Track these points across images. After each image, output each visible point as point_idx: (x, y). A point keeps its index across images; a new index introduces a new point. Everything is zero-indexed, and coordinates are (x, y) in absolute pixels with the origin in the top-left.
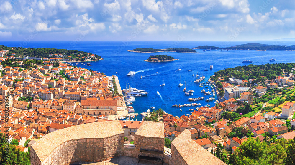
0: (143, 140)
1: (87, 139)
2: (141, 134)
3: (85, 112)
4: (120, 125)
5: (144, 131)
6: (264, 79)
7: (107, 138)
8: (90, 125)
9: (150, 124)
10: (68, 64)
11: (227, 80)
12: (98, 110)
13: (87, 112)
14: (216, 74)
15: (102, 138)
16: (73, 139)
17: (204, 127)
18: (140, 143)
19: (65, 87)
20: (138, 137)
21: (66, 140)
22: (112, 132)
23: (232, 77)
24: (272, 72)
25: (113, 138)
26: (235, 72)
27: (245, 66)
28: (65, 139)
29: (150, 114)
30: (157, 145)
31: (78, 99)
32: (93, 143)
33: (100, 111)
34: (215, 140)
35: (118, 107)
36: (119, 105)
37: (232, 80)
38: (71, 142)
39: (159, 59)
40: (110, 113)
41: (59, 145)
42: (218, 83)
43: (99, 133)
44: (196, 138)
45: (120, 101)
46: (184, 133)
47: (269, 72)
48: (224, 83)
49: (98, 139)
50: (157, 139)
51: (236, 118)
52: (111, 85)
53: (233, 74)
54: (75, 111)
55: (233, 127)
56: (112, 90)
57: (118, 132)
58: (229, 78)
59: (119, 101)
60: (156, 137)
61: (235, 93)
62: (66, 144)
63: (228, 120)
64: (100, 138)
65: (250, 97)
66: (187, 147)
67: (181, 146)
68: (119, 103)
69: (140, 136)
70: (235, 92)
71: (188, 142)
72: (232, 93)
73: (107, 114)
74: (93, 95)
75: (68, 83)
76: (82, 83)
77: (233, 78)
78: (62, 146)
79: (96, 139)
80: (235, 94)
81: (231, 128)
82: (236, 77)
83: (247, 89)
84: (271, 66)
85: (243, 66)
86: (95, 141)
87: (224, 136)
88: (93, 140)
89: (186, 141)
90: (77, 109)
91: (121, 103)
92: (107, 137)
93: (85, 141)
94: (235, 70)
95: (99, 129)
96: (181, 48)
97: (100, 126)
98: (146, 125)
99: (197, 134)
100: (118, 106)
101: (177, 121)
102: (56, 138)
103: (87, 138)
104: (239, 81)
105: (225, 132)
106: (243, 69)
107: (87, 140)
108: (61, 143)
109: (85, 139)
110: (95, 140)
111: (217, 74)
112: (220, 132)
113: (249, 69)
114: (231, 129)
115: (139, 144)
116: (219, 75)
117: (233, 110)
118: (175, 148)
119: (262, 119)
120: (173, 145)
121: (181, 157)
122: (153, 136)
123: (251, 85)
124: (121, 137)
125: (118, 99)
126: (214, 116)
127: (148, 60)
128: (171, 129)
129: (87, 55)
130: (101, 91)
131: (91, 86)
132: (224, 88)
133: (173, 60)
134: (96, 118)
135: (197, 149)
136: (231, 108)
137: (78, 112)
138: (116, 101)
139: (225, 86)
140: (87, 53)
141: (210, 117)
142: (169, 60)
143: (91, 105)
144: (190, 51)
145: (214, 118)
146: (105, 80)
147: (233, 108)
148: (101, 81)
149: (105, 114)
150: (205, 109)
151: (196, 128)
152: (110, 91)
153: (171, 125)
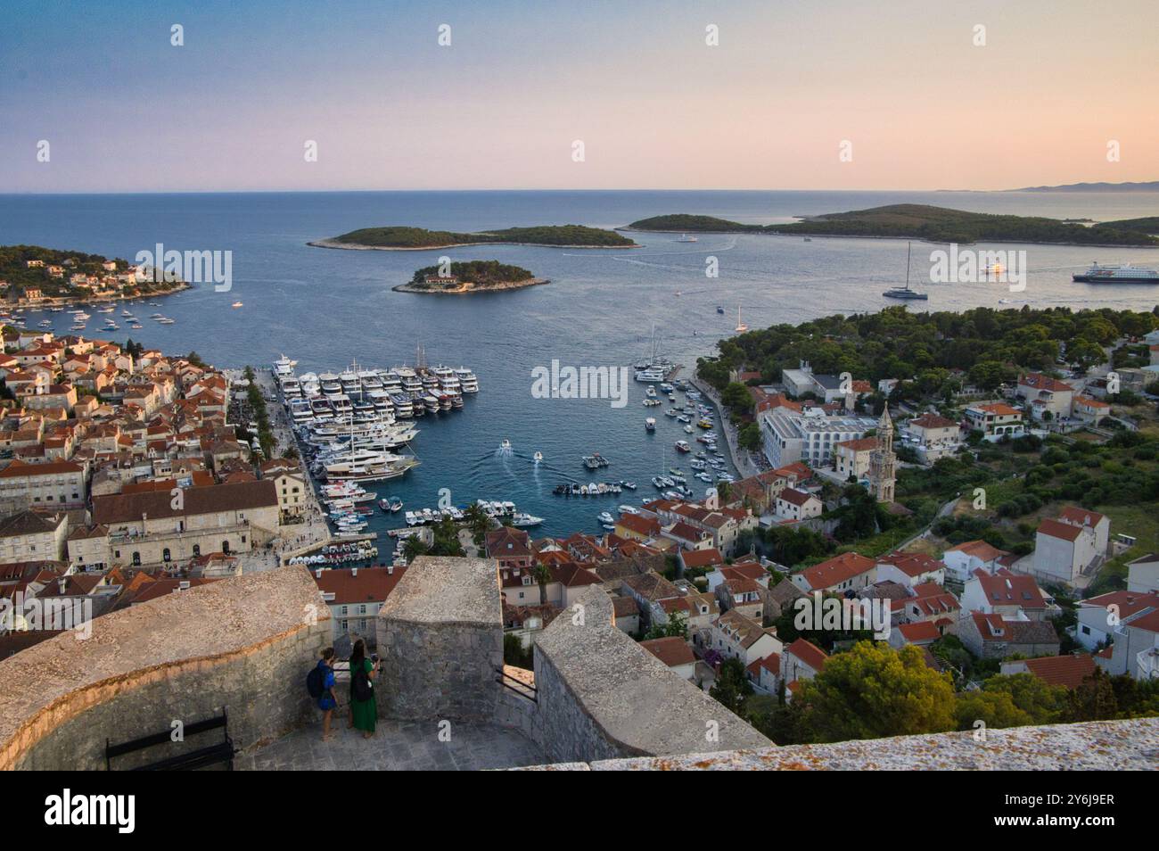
0: (412, 637)
1: (168, 665)
2: (403, 612)
3: (118, 554)
4: (310, 581)
5: (415, 598)
8: (175, 601)
9: (441, 567)
11: (776, 378)
12: (185, 534)
13: (132, 550)
14: (726, 351)
15: (234, 648)
16: (94, 680)
17: (664, 588)
18: (400, 653)
20: (390, 626)
21: (59, 696)
23: (798, 368)
25: (285, 644)
26: (814, 341)
29: (430, 534)
30: (476, 655)
31: (75, 496)
32: (196, 679)
33: (194, 542)
36: (285, 501)
37: (800, 378)
39: (464, 280)
40: (244, 540)
42: (734, 389)
43: (222, 630)
45: (291, 483)
46: (584, 600)
48: (760, 391)
50: (472, 630)
53: (806, 354)
54: (65, 555)
55: (797, 596)
58: (785, 371)
59: (284, 482)
60: (467, 619)
61: (811, 442)
62: (60, 713)
65: (881, 461)
66: (596, 657)
67: (574, 655)
68: (285, 492)
69: (399, 621)
70: (811, 437)
71: (602, 637)
72: (797, 437)
73: (231, 548)
77: (804, 369)
80: (812, 446)
81: (785, 600)
82: (821, 365)
83: (869, 423)
84: (994, 321)
85: (854, 318)
86: (207, 666)
89: (595, 632)
90: (72, 544)
91: (295, 490)
93: (156, 676)
95: (218, 613)
97: (221, 600)
99: (637, 617)
100: (281, 509)
101: (548, 558)
105: (758, 613)
107: (165, 672)
109: (156, 668)
114: (786, 603)
115: (397, 656)
117: (795, 517)
118: (550, 662)
119: (931, 571)
120: (540, 655)
121: (570, 699)
122: (454, 618)
123: (886, 409)
124: (319, 636)
125: (277, 475)
126: (712, 540)
127: (410, 283)
128: (522, 595)
129: (103, 269)
130: (195, 443)
131: (139, 425)
132: (760, 416)
133: (530, 282)
134: (176, 575)
135: (639, 667)
136: (789, 506)
137: (81, 559)
138: (272, 485)
139: (763, 408)
140: (103, 260)
141: (692, 545)
142: (511, 285)
143: (144, 515)
144: (607, 243)
145: (711, 547)
146: (210, 387)
147: (798, 508)
148: (187, 396)
149: (219, 549)
150: (673, 508)
151: (633, 590)
152: (239, 441)
153: (523, 579)
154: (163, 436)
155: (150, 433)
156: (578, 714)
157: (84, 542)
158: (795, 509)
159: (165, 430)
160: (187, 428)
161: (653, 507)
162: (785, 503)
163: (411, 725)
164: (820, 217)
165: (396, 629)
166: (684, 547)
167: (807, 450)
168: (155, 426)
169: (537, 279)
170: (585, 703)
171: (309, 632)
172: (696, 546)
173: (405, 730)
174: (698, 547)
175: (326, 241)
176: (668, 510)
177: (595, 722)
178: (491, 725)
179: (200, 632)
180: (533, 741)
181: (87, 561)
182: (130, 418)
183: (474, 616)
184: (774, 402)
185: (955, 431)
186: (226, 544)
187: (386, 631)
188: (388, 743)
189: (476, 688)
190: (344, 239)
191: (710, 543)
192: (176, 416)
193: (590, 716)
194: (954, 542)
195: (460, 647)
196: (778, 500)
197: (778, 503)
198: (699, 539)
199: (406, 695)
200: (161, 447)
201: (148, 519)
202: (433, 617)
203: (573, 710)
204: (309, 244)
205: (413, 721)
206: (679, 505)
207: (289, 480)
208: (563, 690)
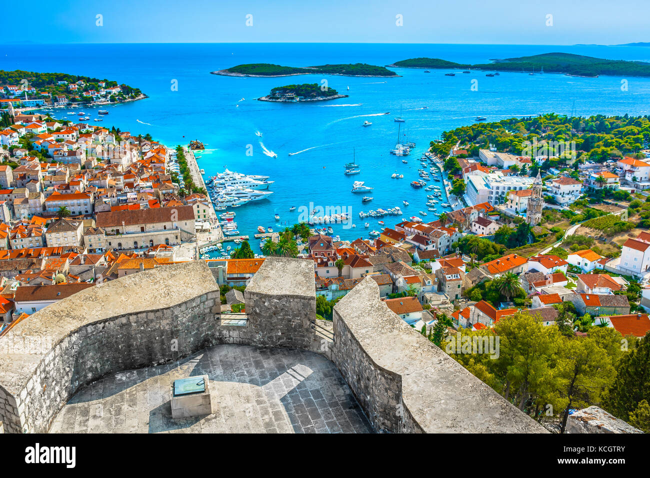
0: (264, 302)
1: (131, 314)
2: (260, 289)
3: (110, 244)
4: (208, 270)
5: (267, 281)
6: (581, 157)
7: (180, 305)
8: (133, 279)
9: (281, 263)
10: (42, 115)
11: (475, 154)
12: (146, 234)
13: (117, 241)
14: (447, 137)
15: (166, 306)
16: (91, 321)
17: (407, 270)
18: (258, 311)
19: (42, 181)
20: (252, 296)
21: (72, 329)
22: (189, 291)
23: (488, 148)
24: (609, 141)
25: (194, 304)
26: (499, 133)
27: (530, 119)
28: (69, 325)
29: (278, 237)
30: (301, 314)
31: (87, 212)
32: (145, 322)
33: (150, 238)
34: (433, 303)
35: (197, 224)
36: (199, 217)
37: (488, 154)
38: (87, 331)
39: (298, 95)
40: (177, 238)
41: (56, 345)
42: (451, 160)
43: (159, 296)
44: (387, 294)
45: (202, 207)
46: (362, 285)
47: (599, 139)
48: (465, 161)
49: (158, 310)
50: (298, 300)
51: (490, 256)
52: (174, 167)
53: (493, 140)
54: (83, 243)
55: (481, 277)
56: (177, 181)
57: (205, 288)
58: (481, 150)
59: (198, 207)
60: (296, 294)
61: (494, 191)
62: (74, 338)
63: (470, 257)
64: (162, 307)
65: (534, 203)
66: (369, 319)
67: (356, 317)
68: (199, 212)
69: (257, 294)
70: (495, 188)
71: (372, 307)
72: (486, 188)
73: (171, 242)
74: (128, 196)
75: (50, 169)
76: (93, 166)
77: (492, 149)
78: (65, 344)
79: (152, 311)
80: (494, 193)
81: (474, 279)
82: (502, 147)
83: (527, 182)
84: (607, 123)
85: (523, 120)
86: (151, 316)
87: (457, 295)
88: (145, 314)
89: (368, 304)
90: (86, 238)
91: (204, 211)
92: (180, 303)
93: (124, 320)
94: (498, 127)
95: (157, 286)
96: (357, 65)
97: (158, 279)
98: (271, 266)
99: (391, 285)
100: (196, 221)
101: (343, 252)
102: (45, 329)
103: (130, 312)
104: (509, 160)
105: (459, 286)
106: (523, 129)
107: (129, 318)
108: (62, 337)
109: (123, 316)
110: (149, 314)
111: (450, 136)
112: (447, 286)
113: (539, 127)
114: (475, 281)
115: (256, 313)
116: (454, 139)
117: (483, 233)
118: (342, 320)
119: (559, 266)
120: (336, 315)
121: (353, 341)
122: (288, 293)
123: (539, 173)
124: (212, 300)
125: (195, 202)
126: (435, 244)
127: (268, 96)
128: (328, 272)
129: (99, 86)
130: (150, 184)
131: (119, 174)
132: (466, 175)
133: (336, 96)
134: (141, 256)
135: (393, 325)
136: (479, 227)
137: (91, 245)
138: (192, 207)
139: (467, 171)
140: (98, 81)
141: (423, 247)
142: (324, 98)
143: (123, 223)
144: (380, 74)
145: (434, 249)
146: (158, 153)
147: (485, 228)
148: (145, 158)
149: (164, 243)
150: (414, 226)
151: (390, 271)
152: (173, 184)
153: (329, 263)
154: (132, 180)
155: (125, 178)
156: (357, 349)
157: (92, 237)
158: (483, 229)
159: (133, 176)
160: (144, 176)
161: (402, 226)
162: (477, 225)
163: (264, 350)
164: (506, 59)
165: (256, 298)
166: (419, 248)
167: (492, 196)
168: (128, 174)
169: (339, 95)
170: (362, 344)
171: (207, 299)
172: (425, 248)
173: (261, 352)
174: (427, 248)
175: (221, 71)
176: (411, 227)
177: (367, 355)
178: (309, 351)
179: (147, 297)
180: (332, 361)
181: (94, 247)
182: (114, 170)
183: (300, 292)
184: (474, 168)
185: (578, 187)
186: (167, 240)
187: (250, 299)
188: (251, 359)
189: (300, 332)
190: (232, 70)
191: (433, 246)
192: (139, 170)
193: (365, 352)
194: (574, 250)
195: (291, 309)
196: (473, 223)
197: (473, 225)
198: (427, 244)
199: (261, 333)
200: (131, 185)
201: (126, 225)
202: (277, 292)
203: (354, 347)
204: (212, 73)
205: (266, 347)
206: (417, 225)
207: (200, 205)
208: (349, 336)
